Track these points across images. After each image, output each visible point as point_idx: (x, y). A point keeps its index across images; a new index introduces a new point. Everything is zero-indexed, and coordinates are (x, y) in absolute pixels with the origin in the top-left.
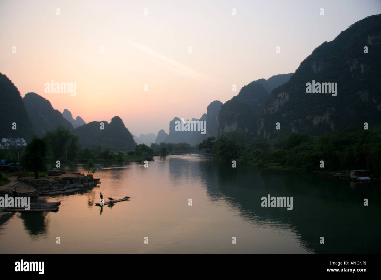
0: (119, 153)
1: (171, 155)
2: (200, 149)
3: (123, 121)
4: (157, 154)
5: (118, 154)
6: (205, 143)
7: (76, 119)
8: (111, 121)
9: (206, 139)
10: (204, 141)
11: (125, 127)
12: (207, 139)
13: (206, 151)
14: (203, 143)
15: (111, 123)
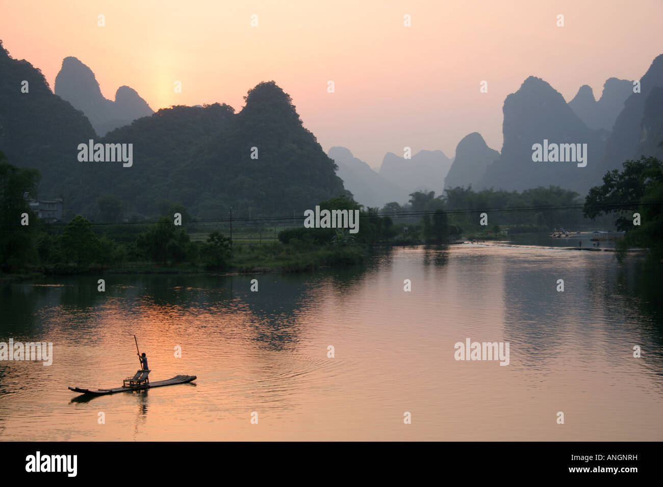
0: (212, 236)
1: (472, 239)
2: (593, 217)
3: (293, 103)
4: (410, 237)
5: (209, 241)
6: (612, 186)
7: (113, 99)
8: (245, 104)
9: (616, 172)
10: (608, 179)
11: (304, 126)
12: (622, 170)
13: (619, 221)
14: (605, 189)
15: (245, 109)
